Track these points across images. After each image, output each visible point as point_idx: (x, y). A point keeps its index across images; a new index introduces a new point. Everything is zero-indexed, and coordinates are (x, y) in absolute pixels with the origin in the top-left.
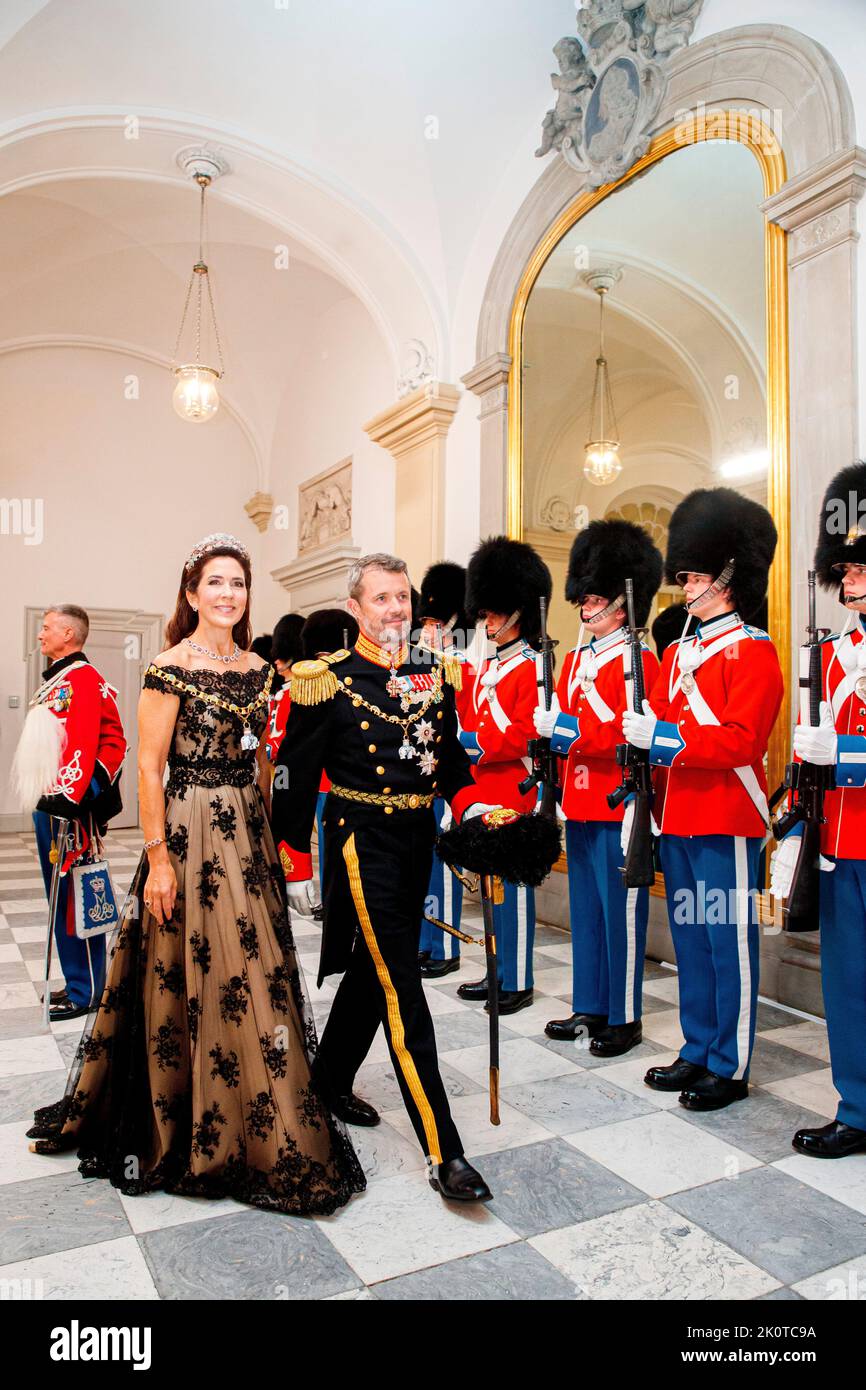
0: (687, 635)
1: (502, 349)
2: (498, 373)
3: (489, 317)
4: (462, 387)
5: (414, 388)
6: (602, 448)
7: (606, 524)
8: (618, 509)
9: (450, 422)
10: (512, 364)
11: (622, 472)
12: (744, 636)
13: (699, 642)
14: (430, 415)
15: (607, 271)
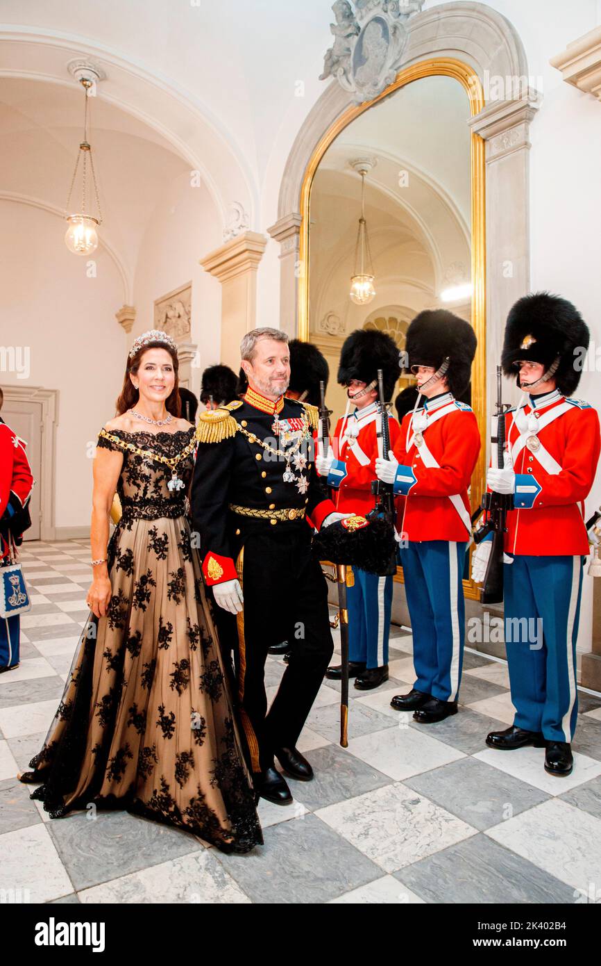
0: (418, 407)
1: (295, 210)
2: (292, 227)
3: (287, 189)
4: (268, 236)
5: (235, 235)
6: (362, 280)
7: (365, 333)
8: (373, 321)
9: (259, 260)
10: (302, 221)
11: (376, 296)
12: (456, 409)
13: (426, 412)
14: (246, 255)
15: (367, 159)
